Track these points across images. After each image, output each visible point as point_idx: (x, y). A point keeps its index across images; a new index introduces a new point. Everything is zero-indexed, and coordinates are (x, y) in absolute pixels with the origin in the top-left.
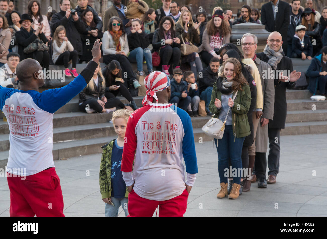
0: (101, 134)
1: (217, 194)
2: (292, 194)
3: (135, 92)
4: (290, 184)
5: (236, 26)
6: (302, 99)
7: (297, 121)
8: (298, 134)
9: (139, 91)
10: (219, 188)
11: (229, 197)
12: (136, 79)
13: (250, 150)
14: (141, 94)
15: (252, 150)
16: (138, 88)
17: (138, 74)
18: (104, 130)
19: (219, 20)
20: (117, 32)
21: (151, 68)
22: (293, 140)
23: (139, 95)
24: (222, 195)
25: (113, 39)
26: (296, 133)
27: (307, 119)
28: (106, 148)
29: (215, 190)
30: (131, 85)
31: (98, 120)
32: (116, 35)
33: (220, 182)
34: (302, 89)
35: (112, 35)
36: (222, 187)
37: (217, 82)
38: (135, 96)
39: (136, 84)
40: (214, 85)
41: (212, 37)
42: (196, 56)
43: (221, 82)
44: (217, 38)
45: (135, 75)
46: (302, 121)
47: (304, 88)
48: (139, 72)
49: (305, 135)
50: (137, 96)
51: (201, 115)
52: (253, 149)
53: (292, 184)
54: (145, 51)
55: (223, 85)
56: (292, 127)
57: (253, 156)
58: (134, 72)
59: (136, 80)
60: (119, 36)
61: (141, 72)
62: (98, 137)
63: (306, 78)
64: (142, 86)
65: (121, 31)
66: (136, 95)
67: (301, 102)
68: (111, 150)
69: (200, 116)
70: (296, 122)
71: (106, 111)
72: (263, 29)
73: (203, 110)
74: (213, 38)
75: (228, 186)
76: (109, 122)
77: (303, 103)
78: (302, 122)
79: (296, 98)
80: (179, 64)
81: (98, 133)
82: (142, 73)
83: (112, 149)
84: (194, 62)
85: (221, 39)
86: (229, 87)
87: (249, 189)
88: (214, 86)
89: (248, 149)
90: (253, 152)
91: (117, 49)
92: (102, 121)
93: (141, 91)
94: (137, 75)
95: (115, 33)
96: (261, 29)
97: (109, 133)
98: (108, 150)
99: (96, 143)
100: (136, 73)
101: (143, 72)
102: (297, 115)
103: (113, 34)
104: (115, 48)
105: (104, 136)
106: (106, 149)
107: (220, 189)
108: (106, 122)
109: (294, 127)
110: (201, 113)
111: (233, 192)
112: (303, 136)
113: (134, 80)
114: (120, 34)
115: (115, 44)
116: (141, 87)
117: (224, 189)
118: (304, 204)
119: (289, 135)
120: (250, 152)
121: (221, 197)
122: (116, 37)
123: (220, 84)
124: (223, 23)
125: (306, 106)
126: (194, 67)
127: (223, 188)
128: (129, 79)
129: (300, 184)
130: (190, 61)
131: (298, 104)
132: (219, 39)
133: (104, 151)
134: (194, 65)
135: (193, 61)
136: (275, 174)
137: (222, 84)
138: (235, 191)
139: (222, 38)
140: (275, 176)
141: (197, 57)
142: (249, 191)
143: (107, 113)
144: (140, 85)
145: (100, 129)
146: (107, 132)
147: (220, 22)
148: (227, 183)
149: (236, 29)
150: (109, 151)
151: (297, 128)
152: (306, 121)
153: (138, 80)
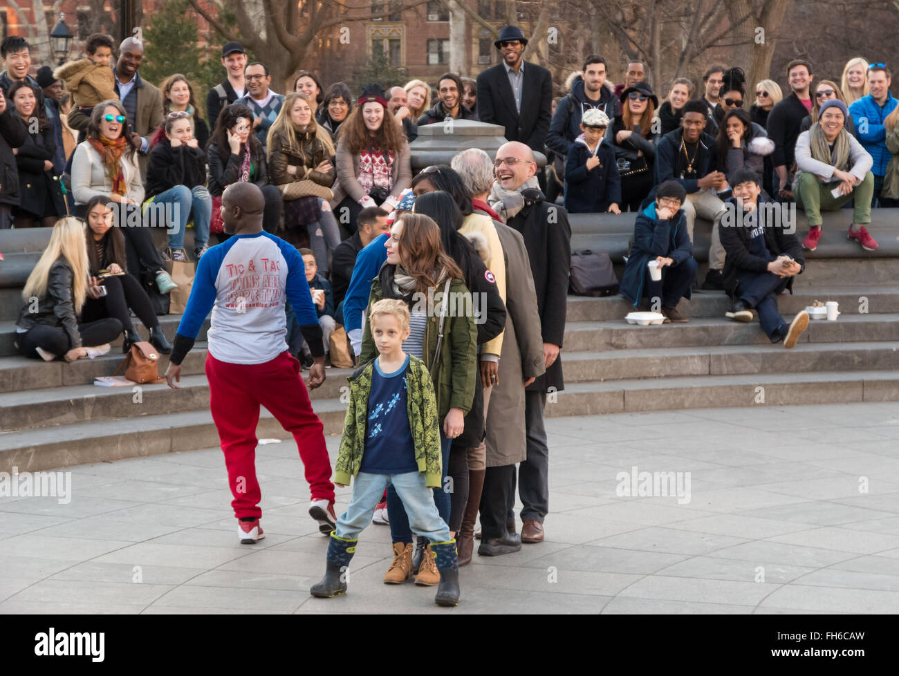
0: (70, 416)
1: (384, 574)
2: (581, 571)
3: (163, 302)
4: (577, 545)
5: (427, 129)
6: (604, 320)
7: (591, 378)
8: (595, 412)
9: (172, 301)
10: (389, 557)
11: (415, 582)
12: (165, 269)
13: (473, 455)
14: (176, 310)
15: (478, 456)
16: (168, 294)
17: (170, 257)
18: (79, 404)
19: (377, 111)
20: (114, 143)
21: (204, 240)
22: (580, 429)
23: (172, 311)
24: (397, 574)
25: (104, 161)
26: (589, 411)
27: (616, 374)
28: (359, 381)
29: (380, 561)
30: (150, 284)
31: (63, 377)
32: (111, 151)
33: (391, 540)
34: (604, 295)
35: (98, 150)
36: (397, 554)
37: (380, 277)
38: (162, 314)
39: (164, 281)
40: (373, 285)
41: (363, 159)
42: (324, 209)
43: (392, 278)
44: (377, 160)
45: (162, 259)
46: (602, 380)
47: (608, 291)
48: (173, 250)
49: (612, 417)
50: (168, 313)
51: (336, 363)
52: (480, 452)
53: (581, 545)
54: (197, 192)
55: (395, 283)
56: (577, 394)
57: (481, 472)
58: (157, 249)
59: (163, 271)
60: (119, 151)
61: (177, 252)
62: (65, 425)
63: (611, 264)
64: (178, 288)
65: (123, 139)
66: (164, 312)
67: (601, 329)
68: (369, 385)
69: (333, 366)
70: (588, 381)
71: (87, 355)
72: (499, 135)
73: (340, 351)
74: (367, 161)
75: (414, 553)
76: (93, 383)
77: (605, 330)
78: (605, 381)
79: (587, 318)
80: (279, 228)
81: (63, 414)
82: (179, 255)
83: (370, 382)
84: (318, 224)
85: (388, 162)
86: (409, 289)
87: (467, 560)
88: (374, 287)
89: (468, 452)
90: (481, 462)
91: (114, 188)
92: (73, 381)
93: (177, 300)
94: (168, 258)
95: (106, 144)
96: (493, 136)
97: (93, 413)
98: (363, 384)
99: (58, 441)
100: (164, 253)
101: (182, 251)
102: (592, 362)
103: (103, 149)
104: (108, 185)
105: (80, 422)
106: (358, 383)
107: (392, 560)
108: (84, 384)
109: (582, 394)
110: (338, 360)
111: (427, 568)
112: (605, 417)
113: (158, 272)
114: (120, 147)
115: (109, 176)
116: (177, 290)
117: (401, 558)
118: (614, 597)
119: (571, 415)
120: (474, 461)
121: (396, 580)
122: (112, 157)
123: (388, 282)
124: (387, 118)
125: (614, 340)
126: (319, 237)
127: (400, 555)
128: (146, 270)
129: (601, 544)
130: (307, 221)
131: (593, 334)
132: (381, 162)
133: (355, 387)
134: (319, 233)
135: (316, 221)
136: (539, 517)
137: (392, 282)
138: (431, 565)
139: (392, 160)
140: (539, 522)
141: (327, 212)
142: (468, 563)
143: (89, 359)
144: (173, 285)
145: (69, 401)
146: (88, 410)
147: (381, 114)
148: (409, 544)
149: (428, 137)
150: (365, 387)
151: (590, 397)
152: (613, 380)
153: (169, 270)
